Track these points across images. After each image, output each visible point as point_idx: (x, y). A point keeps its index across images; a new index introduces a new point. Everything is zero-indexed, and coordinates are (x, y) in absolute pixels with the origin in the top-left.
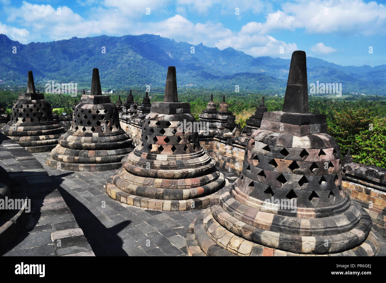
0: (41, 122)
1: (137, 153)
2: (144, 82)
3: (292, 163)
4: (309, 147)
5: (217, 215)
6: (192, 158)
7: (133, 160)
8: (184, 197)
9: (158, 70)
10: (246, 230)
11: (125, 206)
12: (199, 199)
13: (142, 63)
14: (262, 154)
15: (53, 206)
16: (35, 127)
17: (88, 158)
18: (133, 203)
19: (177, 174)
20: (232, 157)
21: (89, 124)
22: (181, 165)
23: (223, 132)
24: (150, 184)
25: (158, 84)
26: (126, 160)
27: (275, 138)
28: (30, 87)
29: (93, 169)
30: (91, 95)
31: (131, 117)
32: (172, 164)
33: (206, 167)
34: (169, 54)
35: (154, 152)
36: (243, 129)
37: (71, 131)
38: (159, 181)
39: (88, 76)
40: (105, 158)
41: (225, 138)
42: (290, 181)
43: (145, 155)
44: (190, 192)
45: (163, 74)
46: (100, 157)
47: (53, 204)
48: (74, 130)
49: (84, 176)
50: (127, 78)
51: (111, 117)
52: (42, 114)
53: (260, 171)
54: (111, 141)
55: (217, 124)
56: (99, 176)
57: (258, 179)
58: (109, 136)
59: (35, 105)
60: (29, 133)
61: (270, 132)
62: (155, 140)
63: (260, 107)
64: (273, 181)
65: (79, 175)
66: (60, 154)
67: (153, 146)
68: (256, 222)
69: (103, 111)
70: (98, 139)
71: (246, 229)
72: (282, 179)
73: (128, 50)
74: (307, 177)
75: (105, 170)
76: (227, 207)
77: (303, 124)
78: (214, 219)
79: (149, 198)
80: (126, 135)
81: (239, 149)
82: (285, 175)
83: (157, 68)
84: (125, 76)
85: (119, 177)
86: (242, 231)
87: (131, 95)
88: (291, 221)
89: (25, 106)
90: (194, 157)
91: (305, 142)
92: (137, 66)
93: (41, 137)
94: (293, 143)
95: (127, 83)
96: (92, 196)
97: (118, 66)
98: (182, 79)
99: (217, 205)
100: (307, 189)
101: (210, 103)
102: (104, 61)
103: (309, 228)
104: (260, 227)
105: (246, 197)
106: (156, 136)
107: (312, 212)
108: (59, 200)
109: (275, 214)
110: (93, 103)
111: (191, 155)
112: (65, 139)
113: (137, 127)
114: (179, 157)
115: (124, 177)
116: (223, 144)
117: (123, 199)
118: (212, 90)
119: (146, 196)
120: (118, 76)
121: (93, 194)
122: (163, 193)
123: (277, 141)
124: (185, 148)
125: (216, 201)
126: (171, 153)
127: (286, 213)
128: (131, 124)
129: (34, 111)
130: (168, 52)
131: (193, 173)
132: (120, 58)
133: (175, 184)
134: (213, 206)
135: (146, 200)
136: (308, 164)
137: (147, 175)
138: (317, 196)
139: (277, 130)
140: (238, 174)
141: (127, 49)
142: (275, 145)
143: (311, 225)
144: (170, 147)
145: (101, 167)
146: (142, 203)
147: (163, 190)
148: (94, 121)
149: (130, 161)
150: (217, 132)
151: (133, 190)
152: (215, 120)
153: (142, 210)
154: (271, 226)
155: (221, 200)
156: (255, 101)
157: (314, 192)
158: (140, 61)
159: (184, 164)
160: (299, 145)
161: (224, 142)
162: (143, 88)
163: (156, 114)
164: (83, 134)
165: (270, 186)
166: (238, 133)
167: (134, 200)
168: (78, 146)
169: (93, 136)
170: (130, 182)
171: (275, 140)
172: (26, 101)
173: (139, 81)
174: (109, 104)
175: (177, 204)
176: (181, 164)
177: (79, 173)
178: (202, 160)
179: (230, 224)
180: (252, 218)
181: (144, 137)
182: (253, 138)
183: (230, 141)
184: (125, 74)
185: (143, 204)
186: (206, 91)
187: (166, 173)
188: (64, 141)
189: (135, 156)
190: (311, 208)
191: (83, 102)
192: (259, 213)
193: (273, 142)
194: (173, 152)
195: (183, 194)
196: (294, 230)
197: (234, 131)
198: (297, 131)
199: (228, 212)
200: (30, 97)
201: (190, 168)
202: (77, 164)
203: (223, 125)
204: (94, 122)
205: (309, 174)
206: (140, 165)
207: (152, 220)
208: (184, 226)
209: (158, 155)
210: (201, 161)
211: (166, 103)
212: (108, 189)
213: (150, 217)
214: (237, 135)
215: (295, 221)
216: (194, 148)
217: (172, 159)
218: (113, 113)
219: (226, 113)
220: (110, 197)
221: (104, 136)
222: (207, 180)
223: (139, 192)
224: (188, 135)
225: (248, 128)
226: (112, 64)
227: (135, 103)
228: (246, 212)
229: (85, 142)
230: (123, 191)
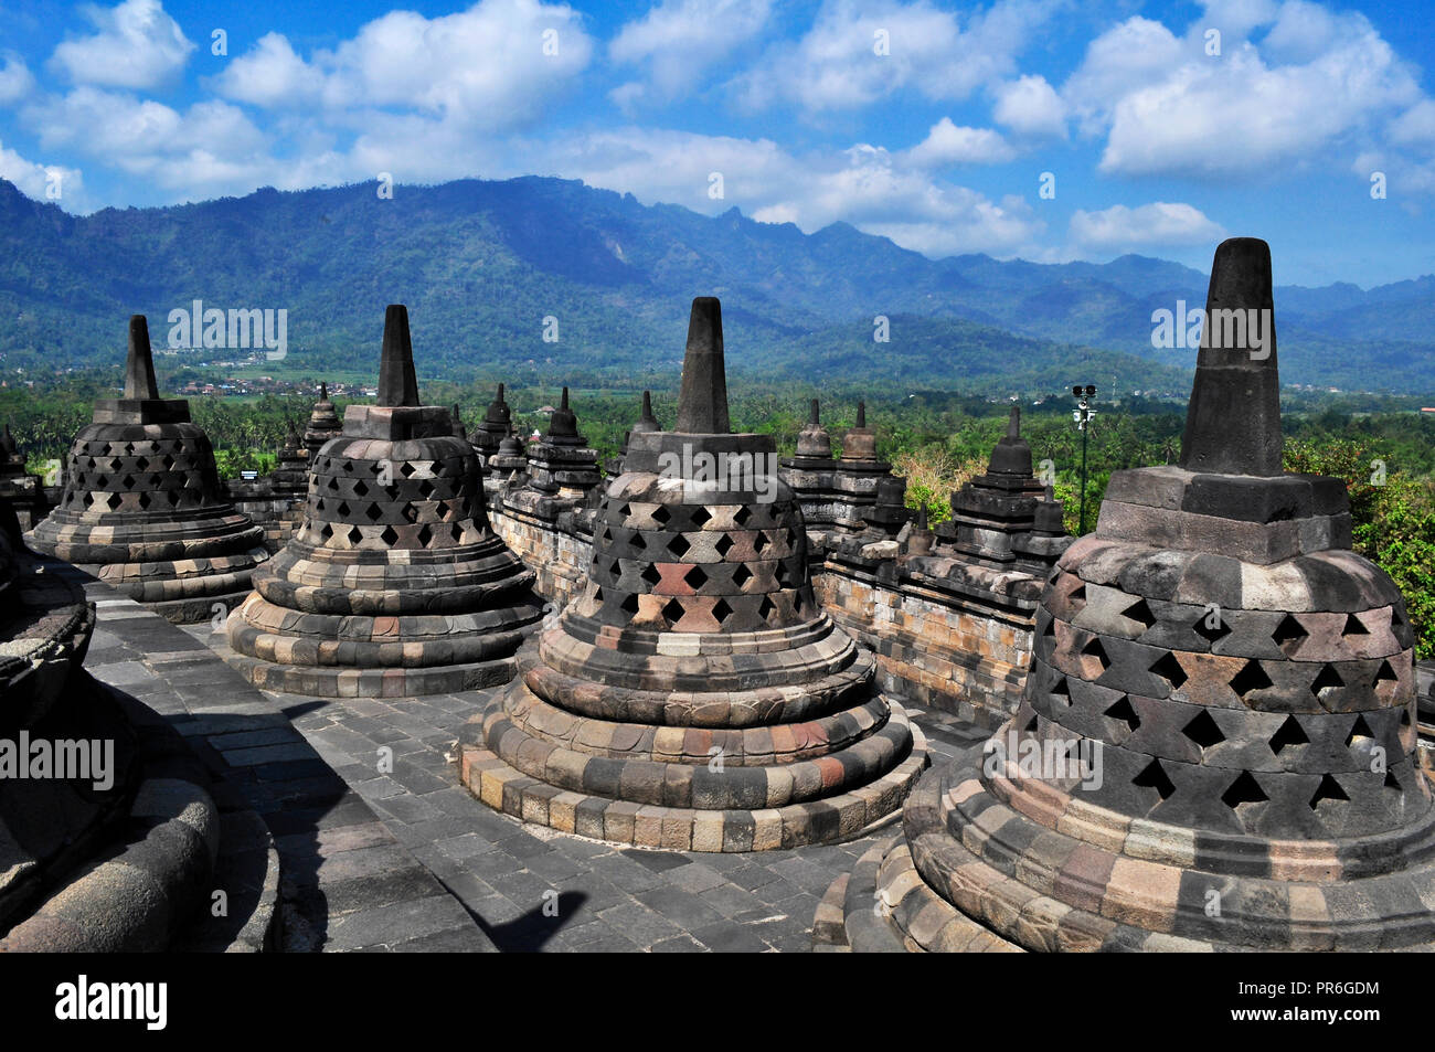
0: (179, 508)
1: (578, 628)
2: (522, 354)
3: (1244, 668)
4: (1306, 605)
5: (948, 874)
6: (792, 646)
7: (566, 656)
8: (769, 797)
9: (576, 308)
10: (1077, 933)
11: (540, 833)
12: (827, 806)
13: (516, 283)
14: (1121, 636)
15: (360, 862)
16: (157, 528)
17: (374, 648)
18: (572, 826)
19: (743, 709)
20: (900, 633)
21: (374, 514)
22: (753, 675)
23: (862, 541)
24: (639, 748)
25: (574, 359)
26: (532, 655)
27: (1169, 570)
28: (135, 373)
29: (393, 687)
30: (379, 405)
31: (502, 487)
32: (719, 671)
33: (844, 678)
34: (615, 248)
35: (648, 622)
36: (941, 529)
37: (302, 541)
38: (670, 735)
39: (315, 330)
40: (436, 648)
41: (868, 564)
42: (1239, 736)
43: (610, 636)
44: (794, 779)
45: (593, 322)
46: (416, 641)
47: (360, 854)
48: (316, 539)
49: (362, 715)
50: (460, 339)
51: (455, 488)
52: (184, 479)
53: (1114, 701)
54: (457, 582)
55: (837, 509)
56: (420, 718)
57: (1105, 730)
58: (449, 561)
59: (159, 442)
60: (136, 550)
61: (1141, 547)
62: (652, 576)
63: (1006, 447)
64: (1169, 739)
65: (342, 712)
66: (265, 632)
67: (643, 600)
68: (1113, 899)
69: (428, 464)
70: (409, 574)
71: (1076, 929)
72: (1204, 729)
73: (465, 234)
74: (1301, 720)
75: (437, 692)
76: (985, 843)
77: (1275, 517)
78: (926, 886)
79: (635, 802)
80: (512, 558)
81: (928, 604)
82: (1216, 714)
83: (571, 300)
84: (453, 332)
85: (509, 719)
86: (1061, 934)
87: (501, 403)
88: (1252, 895)
89: (118, 448)
90: (799, 639)
91: (1289, 586)
92: (497, 295)
93: (181, 566)
94: (1245, 590)
95: (461, 358)
96: (407, 798)
97: (426, 294)
98: (663, 340)
99: (937, 832)
100: (1305, 769)
101: (808, 432)
102: (376, 277)
103: (1323, 920)
104: (1130, 920)
105: (1056, 803)
106: (652, 564)
107: (1326, 857)
108: (376, 836)
109: (1183, 866)
110: (387, 436)
111: (786, 635)
112: (283, 573)
113: (527, 523)
114: (743, 641)
115: (530, 721)
116: (862, 585)
117: (531, 808)
118: (777, 380)
119: (624, 794)
120: (426, 333)
121: (410, 789)
122: (690, 782)
123: (1180, 585)
124: (767, 605)
125: (929, 818)
126: (711, 627)
127: (1229, 862)
128: (506, 511)
129: (155, 466)
130: (613, 241)
131: (801, 703)
132: (432, 262)
133: (734, 748)
134: (924, 836)
135: (628, 813)
136: (1306, 669)
137: (626, 717)
138: (1341, 795)
139: (1170, 542)
140: (926, 698)
141: (459, 230)
142: (1174, 599)
143: (1329, 910)
144: (709, 604)
145: (422, 680)
146: (609, 822)
147: (690, 773)
148: (394, 504)
149: (552, 658)
150: (837, 539)
151: (570, 771)
152: (827, 497)
153: (610, 849)
154: (1178, 917)
155: (950, 814)
156: (937, 420)
157: (1328, 779)
158: (507, 274)
159: (763, 670)
160: (1268, 597)
161: (868, 576)
162: (522, 374)
163: (650, 479)
164: (352, 554)
165: (1156, 758)
166: (918, 545)
167: (578, 812)
168: (332, 603)
169: (391, 562)
170: (557, 742)
171: (1172, 581)
172: (123, 429)
173: (506, 350)
174: (449, 439)
175: (747, 825)
176: (754, 671)
177: (341, 703)
178: (826, 651)
179: (1007, 911)
180: (1096, 885)
181: (605, 565)
182: (1076, 573)
183: (888, 574)
184: (453, 325)
185: (612, 828)
186: (756, 383)
187: (699, 704)
188: (278, 584)
189: (573, 640)
190: (1321, 839)
191: (347, 432)
192: (1121, 863)
193: (1166, 589)
194: (721, 621)
195: (765, 787)
196: (1268, 928)
197: (901, 537)
198: (1256, 542)
199: (990, 861)
200: (139, 415)
201: (787, 684)
202: (331, 672)
203: (859, 514)
204: (392, 509)
205: (1310, 708)
206: (596, 676)
207: (660, 893)
208: (784, 912)
209: (662, 635)
210: (825, 657)
211: (688, 435)
212: (466, 768)
213: (648, 878)
214: (914, 552)
215: (1266, 893)
216: (797, 607)
217: (719, 652)
218: (464, 474)
219: (871, 467)
220: (479, 799)
221: (432, 562)
222: (851, 730)
223: (595, 780)
224: (775, 556)
225: (958, 523)
226: (404, 287)
227: (516, 432)
228: (1067, 861)
229: (360, 585)
230: (528, 775)
